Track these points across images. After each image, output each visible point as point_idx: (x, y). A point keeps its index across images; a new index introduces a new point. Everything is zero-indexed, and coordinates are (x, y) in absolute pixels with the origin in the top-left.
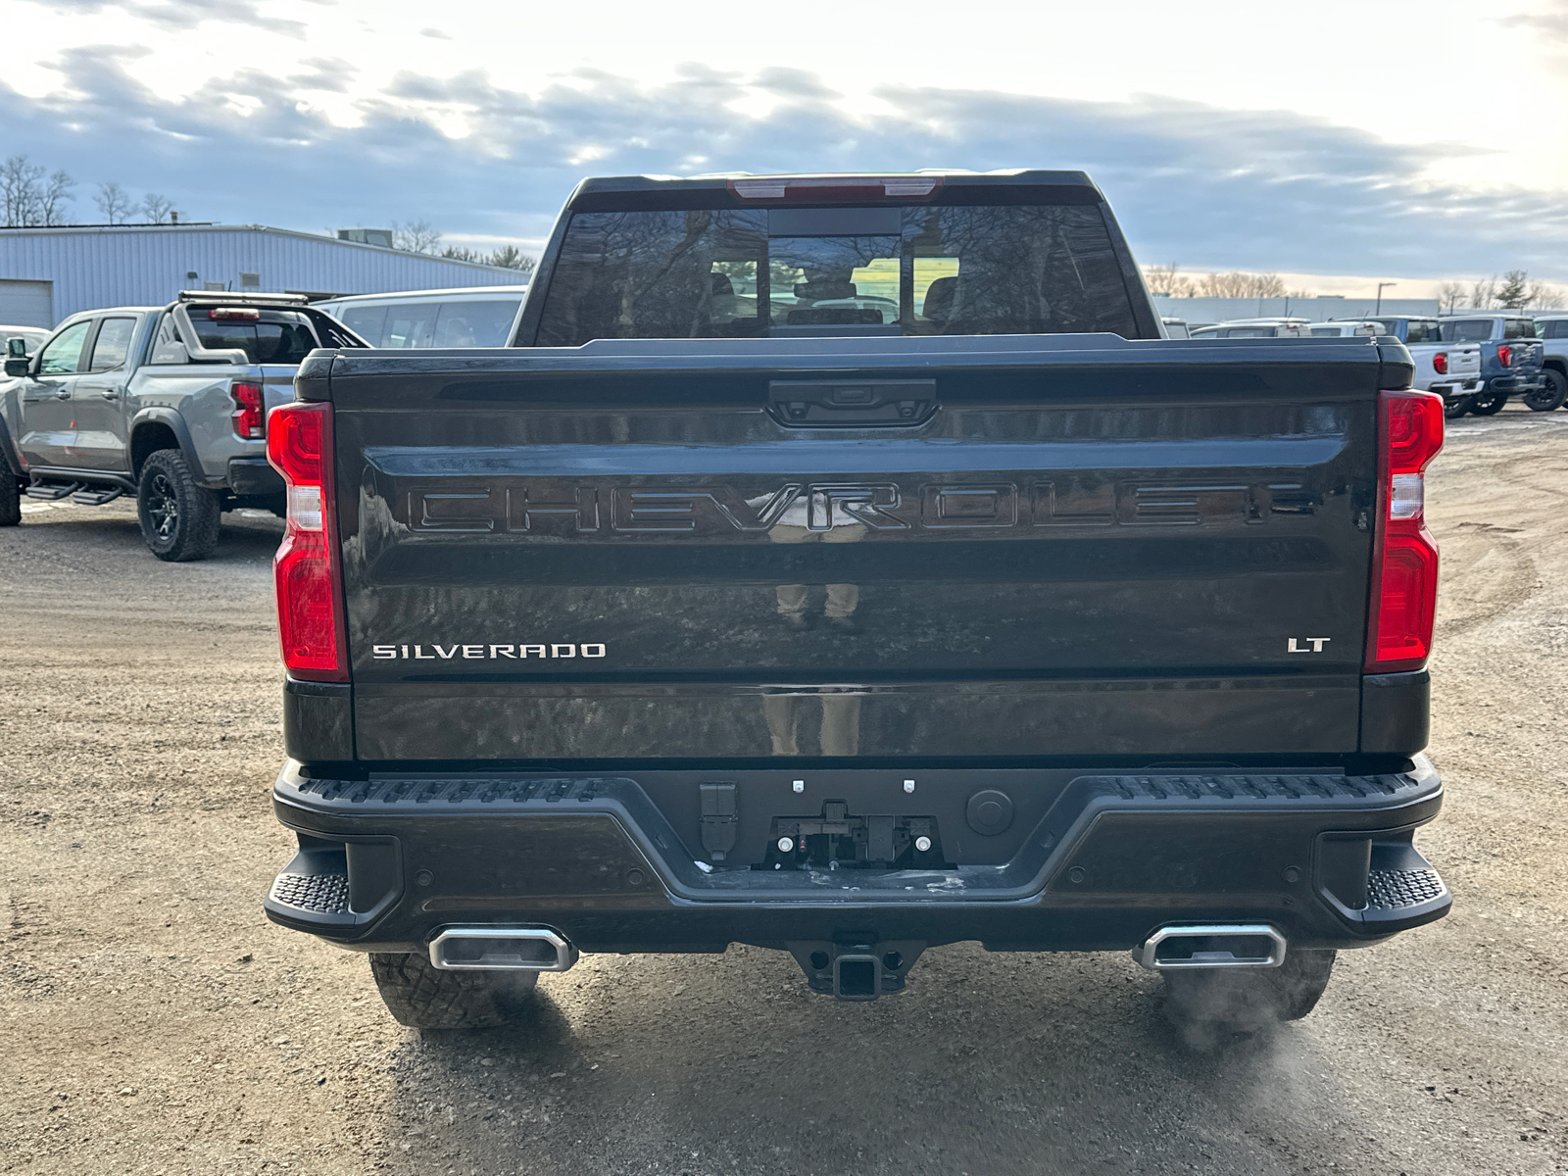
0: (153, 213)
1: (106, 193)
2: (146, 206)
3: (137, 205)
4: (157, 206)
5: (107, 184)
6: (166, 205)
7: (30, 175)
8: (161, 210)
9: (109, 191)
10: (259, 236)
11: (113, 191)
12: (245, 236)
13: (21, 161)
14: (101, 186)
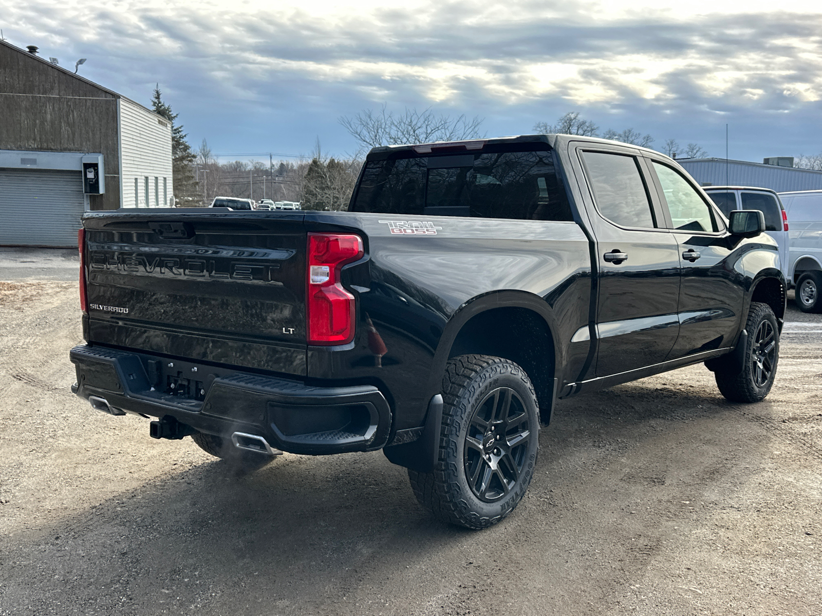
0: (690, 153)
1: (668, 145)
2: (688, 150)
3: (682, 150)
4: (693, 149)
5: (669, 140)
6: (697, 149)
7: (633, 137)
8: (695, 151)
9: (670, 143)
10: (714, 163)
11: (672, 143)
12: (707, 164)
13: (630, 131)
14: (666, 141)
